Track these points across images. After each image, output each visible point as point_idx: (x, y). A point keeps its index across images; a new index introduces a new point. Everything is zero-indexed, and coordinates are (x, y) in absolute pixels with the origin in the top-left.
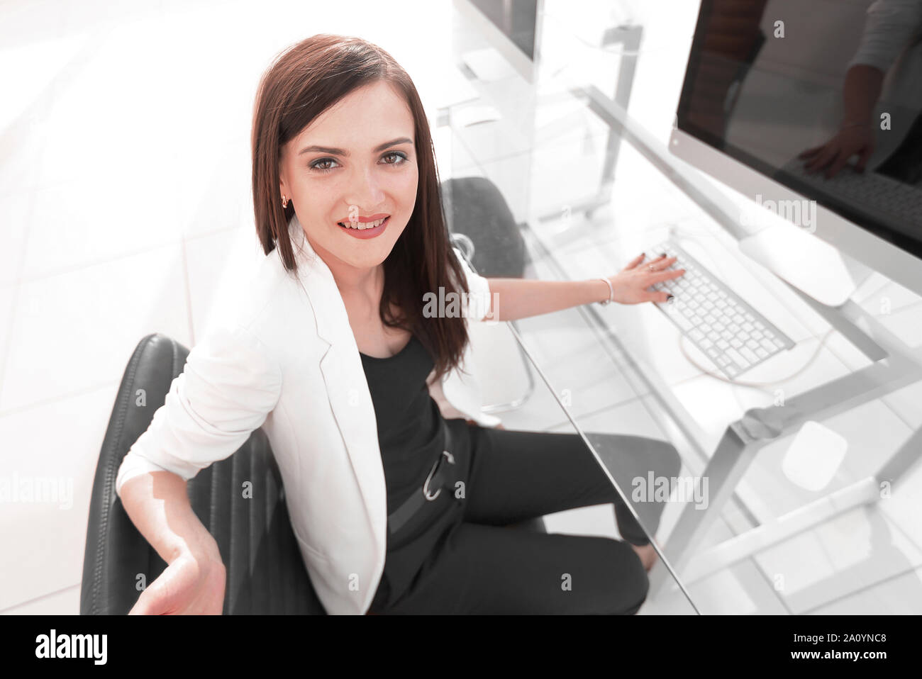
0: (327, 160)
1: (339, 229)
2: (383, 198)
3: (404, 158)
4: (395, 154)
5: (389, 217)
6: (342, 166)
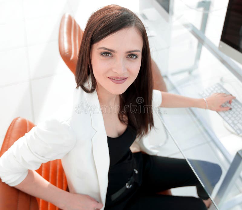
0: (107, 53)
1: (109, 79)
2: (126, 71)
3: (137, 57)
4: (133, 55)
5: (128, 78)
6: (113, 56)
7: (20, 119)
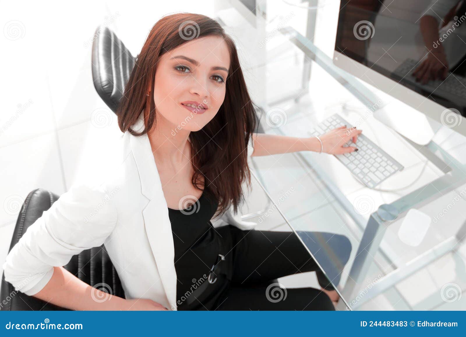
3: (223, 81)
7: (38, 192)
